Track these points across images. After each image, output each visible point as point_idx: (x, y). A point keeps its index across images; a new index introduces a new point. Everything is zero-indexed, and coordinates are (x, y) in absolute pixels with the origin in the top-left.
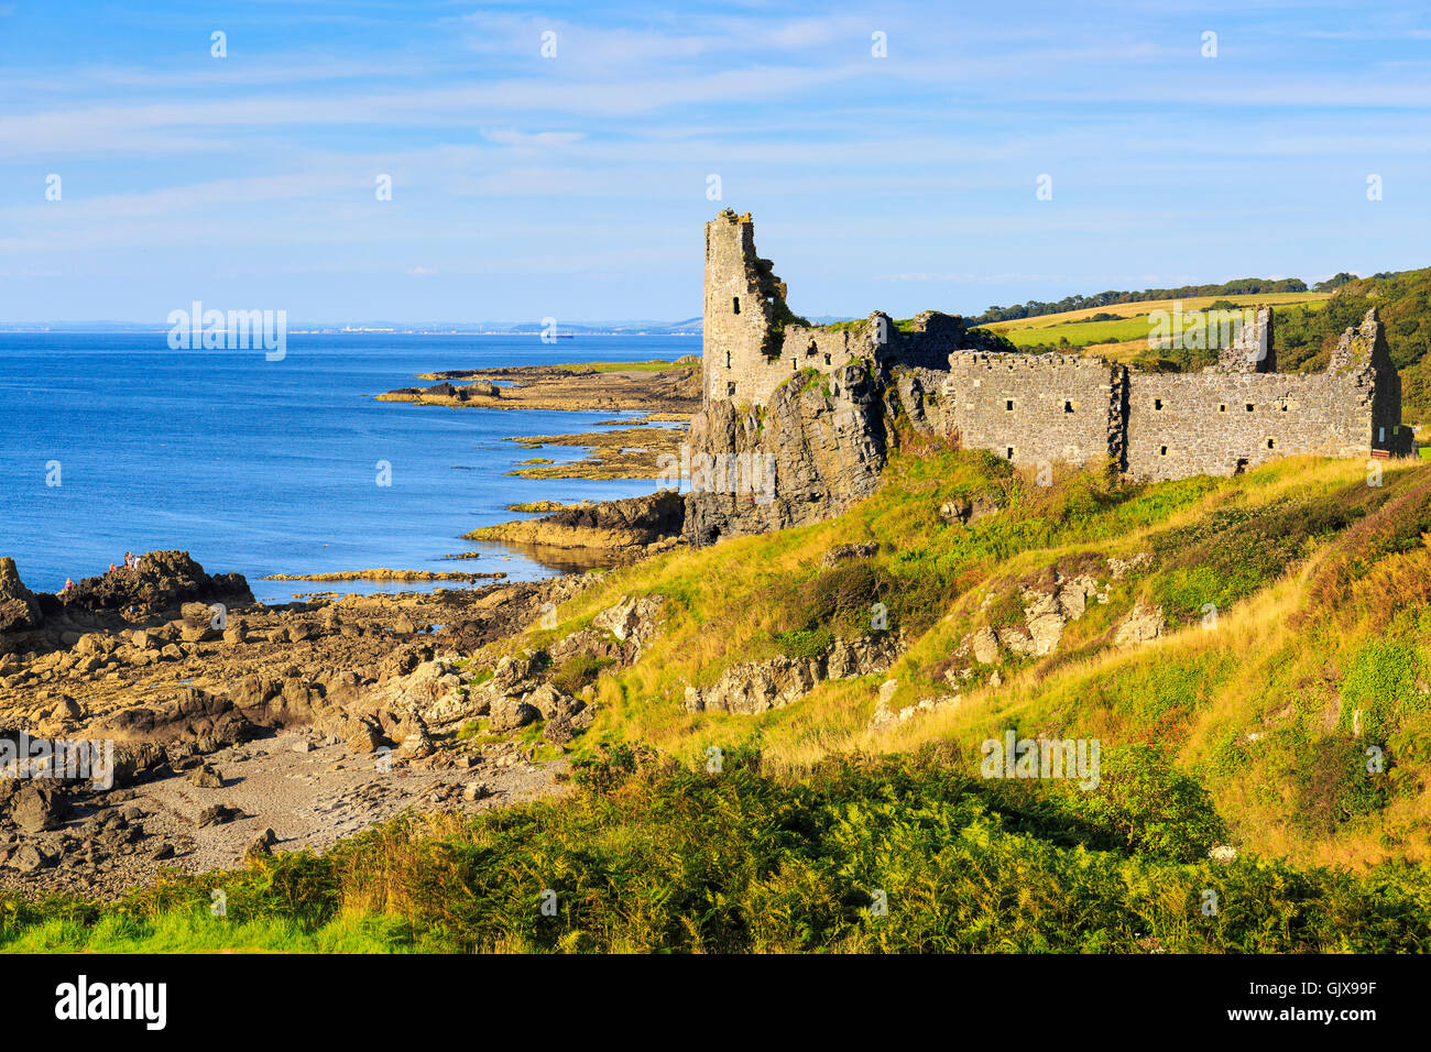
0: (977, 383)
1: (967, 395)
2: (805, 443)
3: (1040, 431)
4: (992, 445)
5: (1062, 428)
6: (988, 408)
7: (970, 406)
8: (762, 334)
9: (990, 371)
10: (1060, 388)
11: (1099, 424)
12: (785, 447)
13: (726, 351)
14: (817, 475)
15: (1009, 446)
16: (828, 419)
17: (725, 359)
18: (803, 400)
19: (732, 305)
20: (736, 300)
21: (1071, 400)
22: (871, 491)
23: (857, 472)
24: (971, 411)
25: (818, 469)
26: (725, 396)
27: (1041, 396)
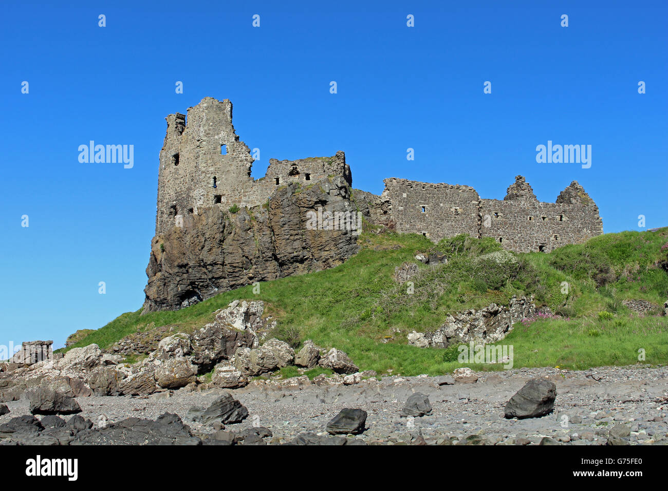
0: (405, 195)
1: (399, 201)
3: (442, 224)
4: (415, 231)
5: (453, 223)
6: (412, 210)
7: (401, 208)
9: (412, 189)
10: (451, 201)
11: (473, 222)
13: (212, 177)
15: (423, 232)
17: (212, 182)
19: (219, 149)
21: (458, 208)
24: (402, 211)
26: (212, 204)
27: (441, 205)
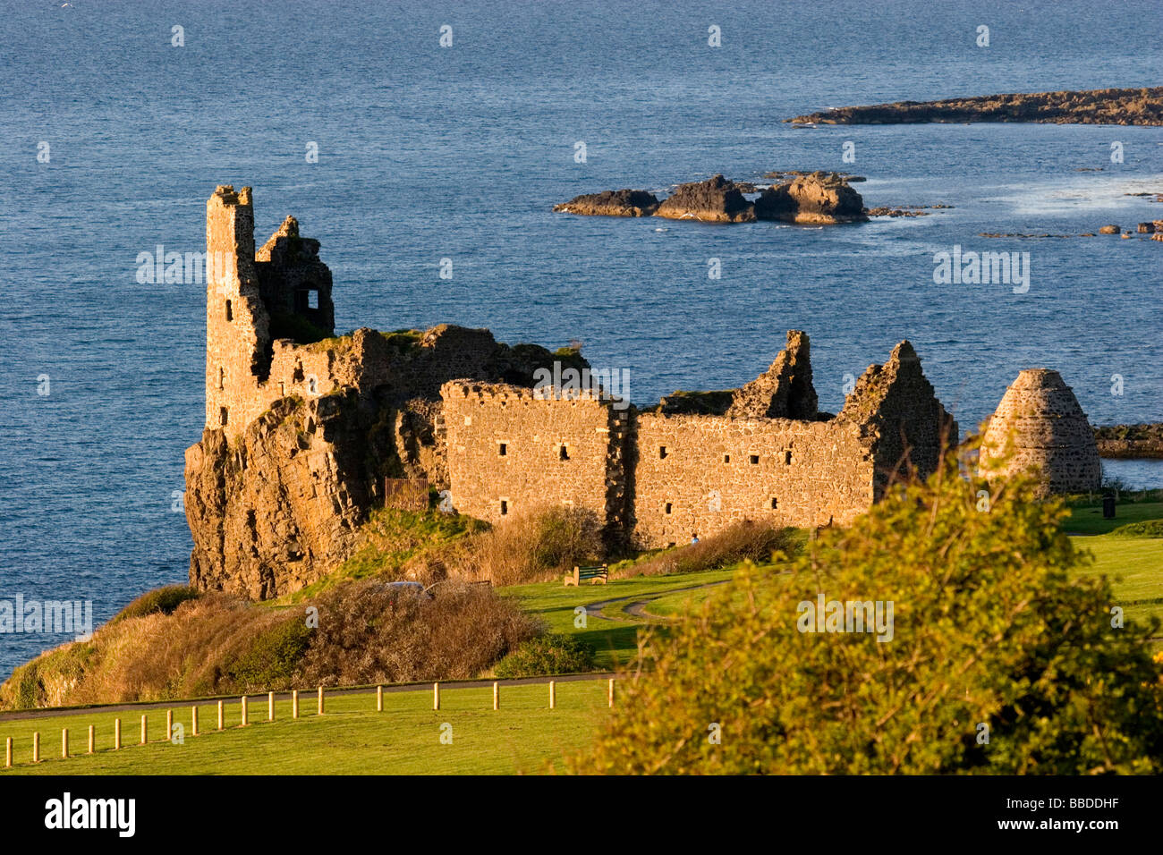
0: (468, 421)
1: (459, 435)
2: (283, 491)
3: (535, 482)
4: (486, 498)
5: (558, 479)
6: (480, 452)
7: (461, 449)
8: (251, 350)
9: (483, 406)
10: (556, 431)
11: (596, 475)
12: (261, 494)
13: (218, 368)
14: (297, 530)
15: (502, 498)
16: (303, 461)
17: (218, 377)
18: (278, 436)
19: (224, 310)
20: (229, 303)
21: (566, 444)
22: (349, 551)
23: (334, 528)
24: (463, 454)
25: (298, 522)
26: (218, 426)
27: (536, 439)
